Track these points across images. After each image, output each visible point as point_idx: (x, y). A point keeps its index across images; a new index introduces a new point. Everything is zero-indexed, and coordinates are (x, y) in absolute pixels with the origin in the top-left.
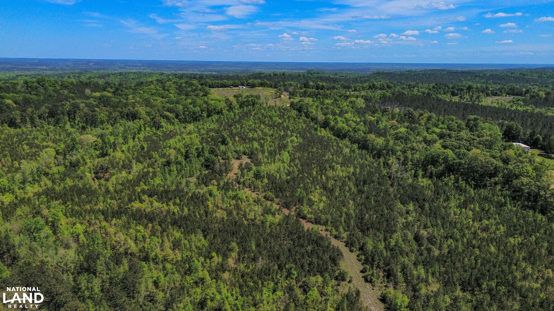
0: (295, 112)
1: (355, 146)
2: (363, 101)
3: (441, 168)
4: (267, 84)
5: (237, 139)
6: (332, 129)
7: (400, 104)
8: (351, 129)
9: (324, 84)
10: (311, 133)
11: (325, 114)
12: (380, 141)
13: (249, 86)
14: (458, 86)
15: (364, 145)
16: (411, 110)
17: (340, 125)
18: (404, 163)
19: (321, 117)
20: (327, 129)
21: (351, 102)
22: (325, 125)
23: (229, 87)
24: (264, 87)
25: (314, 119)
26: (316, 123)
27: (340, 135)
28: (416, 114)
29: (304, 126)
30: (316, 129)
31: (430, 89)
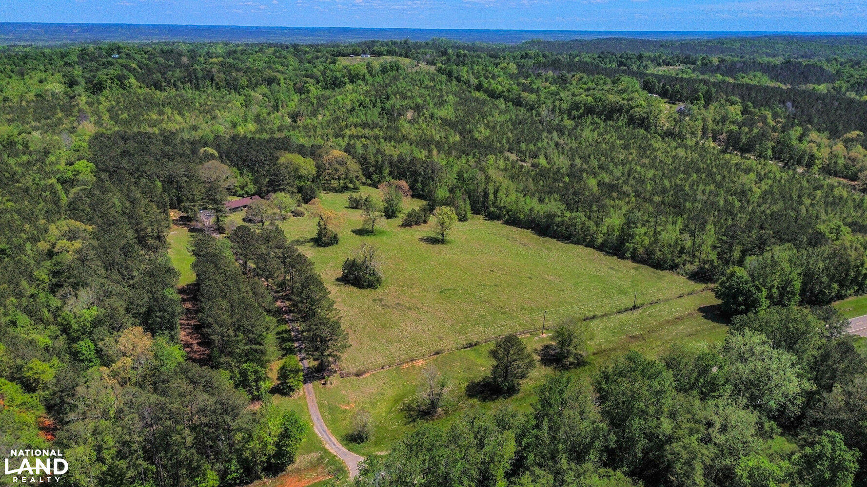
0: (445, 76)
1: (510, 104)
2: (515, 66)
3: (581, 111)
4: (395, 52)
5: (398, 97)
6: (486, 91)
7: (555, 68)
8: (505, 90)
9: (467, 52)
10: (465, 94)
11: (477, 78)
12: (533, 97)
13: (374, 54)
14: (627, 55)
15: (518, 102)
16: (565, 72)
17: (494, 86)
18: (553, 111)
19: (474, 81)
20: (481, 91)
21: (502, 68)
22: (479, 87)
23: (348, 55)
24: (393, 55)
25: (467, 83)
26: (469, 87)
27: (494, 95)
28: (569, 76)
29: (458, 89)
30: (470, 92)
31: (594, 59)
